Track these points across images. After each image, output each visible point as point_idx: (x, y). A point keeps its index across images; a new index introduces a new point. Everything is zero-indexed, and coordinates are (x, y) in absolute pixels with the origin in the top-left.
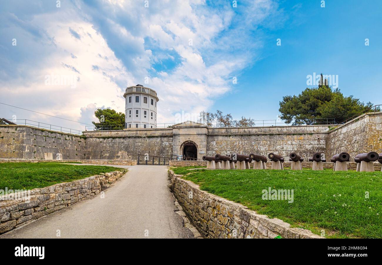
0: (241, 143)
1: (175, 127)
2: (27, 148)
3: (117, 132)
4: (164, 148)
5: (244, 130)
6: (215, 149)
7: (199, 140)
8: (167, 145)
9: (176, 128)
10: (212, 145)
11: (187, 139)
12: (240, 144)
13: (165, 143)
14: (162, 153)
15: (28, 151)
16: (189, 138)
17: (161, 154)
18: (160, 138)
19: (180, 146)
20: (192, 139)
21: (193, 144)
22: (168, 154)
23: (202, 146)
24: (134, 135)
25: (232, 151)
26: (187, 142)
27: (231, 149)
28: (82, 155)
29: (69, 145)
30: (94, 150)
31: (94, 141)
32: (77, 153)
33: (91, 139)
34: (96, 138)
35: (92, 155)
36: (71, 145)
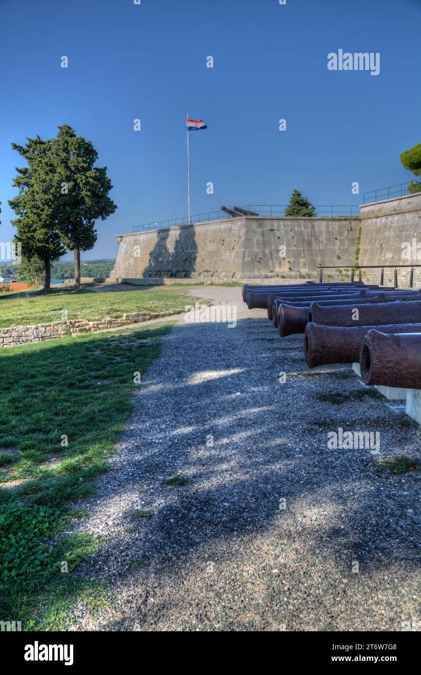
2: (248, 254)
15: (249, 259)
28: (352, 258)
29: (323, 240)
30: (371, 245)
31: (374, 225)
32: (340, 255)
33: (369, 221)
34: (377, 217)
35: (368, 258)
36: (327, 239)
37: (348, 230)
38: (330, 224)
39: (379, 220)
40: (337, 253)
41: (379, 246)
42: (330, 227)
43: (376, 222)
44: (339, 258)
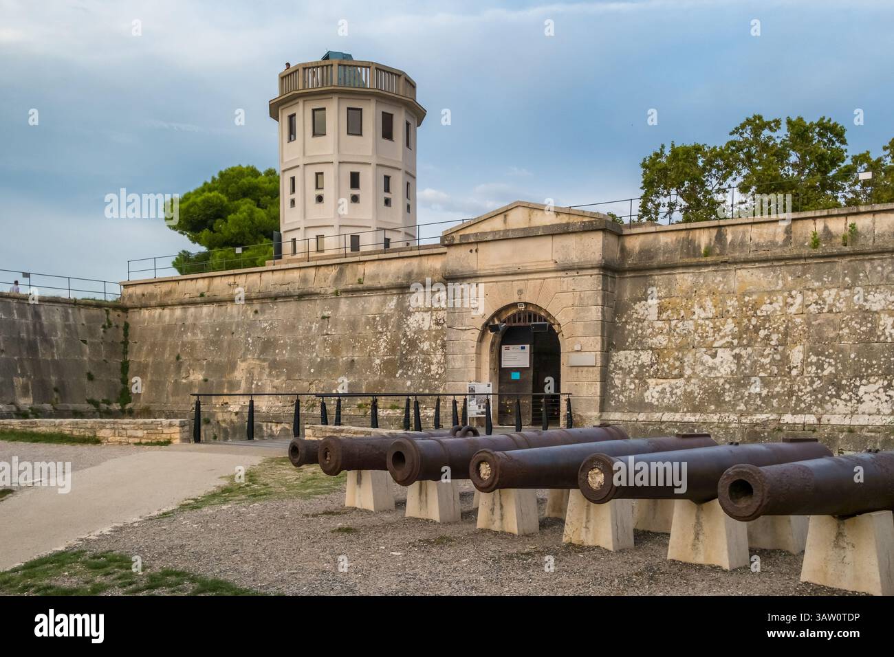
0: (799, 300)
1: (457, 241)
3: (231, 280)
4: (413, 344)
5: (826, 227)
6: (655, 340)
7: (567, 299)
8: (426, 326)
9: (460, 244)
10: (640, 321)
11: (509, 293)
12: (793, 310)
13: (418, 316)
14: (401, 366)
16: (520, 292)
17: (400, 371)
18: (395, 298)
19: (477, 333)
20: (531, 293)
21: (541, 318)
22: (429, 370)
23: (585, 327)
24: (295, 288)
25: (745, 347)
26: (514, 311)
27: (740, 338)
28: (116, 380)
29: (59, 342)
30: (155, 356)
31: (156, 320)
32: (93, 372)
33: (146, 313)
34: (163, 306)
35: (149, 378)
36: (66, 340)
37: (104, 327)
38: (70, 311)
39: (167, 311)
40: (88, 368)
41: (173, 358)
42: (71, 318)
43: (160, 314)
44: (90, 377)
